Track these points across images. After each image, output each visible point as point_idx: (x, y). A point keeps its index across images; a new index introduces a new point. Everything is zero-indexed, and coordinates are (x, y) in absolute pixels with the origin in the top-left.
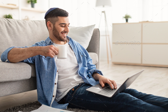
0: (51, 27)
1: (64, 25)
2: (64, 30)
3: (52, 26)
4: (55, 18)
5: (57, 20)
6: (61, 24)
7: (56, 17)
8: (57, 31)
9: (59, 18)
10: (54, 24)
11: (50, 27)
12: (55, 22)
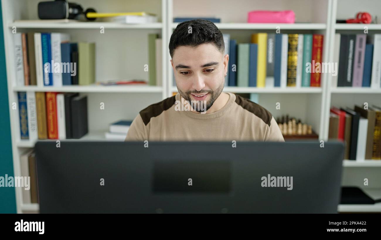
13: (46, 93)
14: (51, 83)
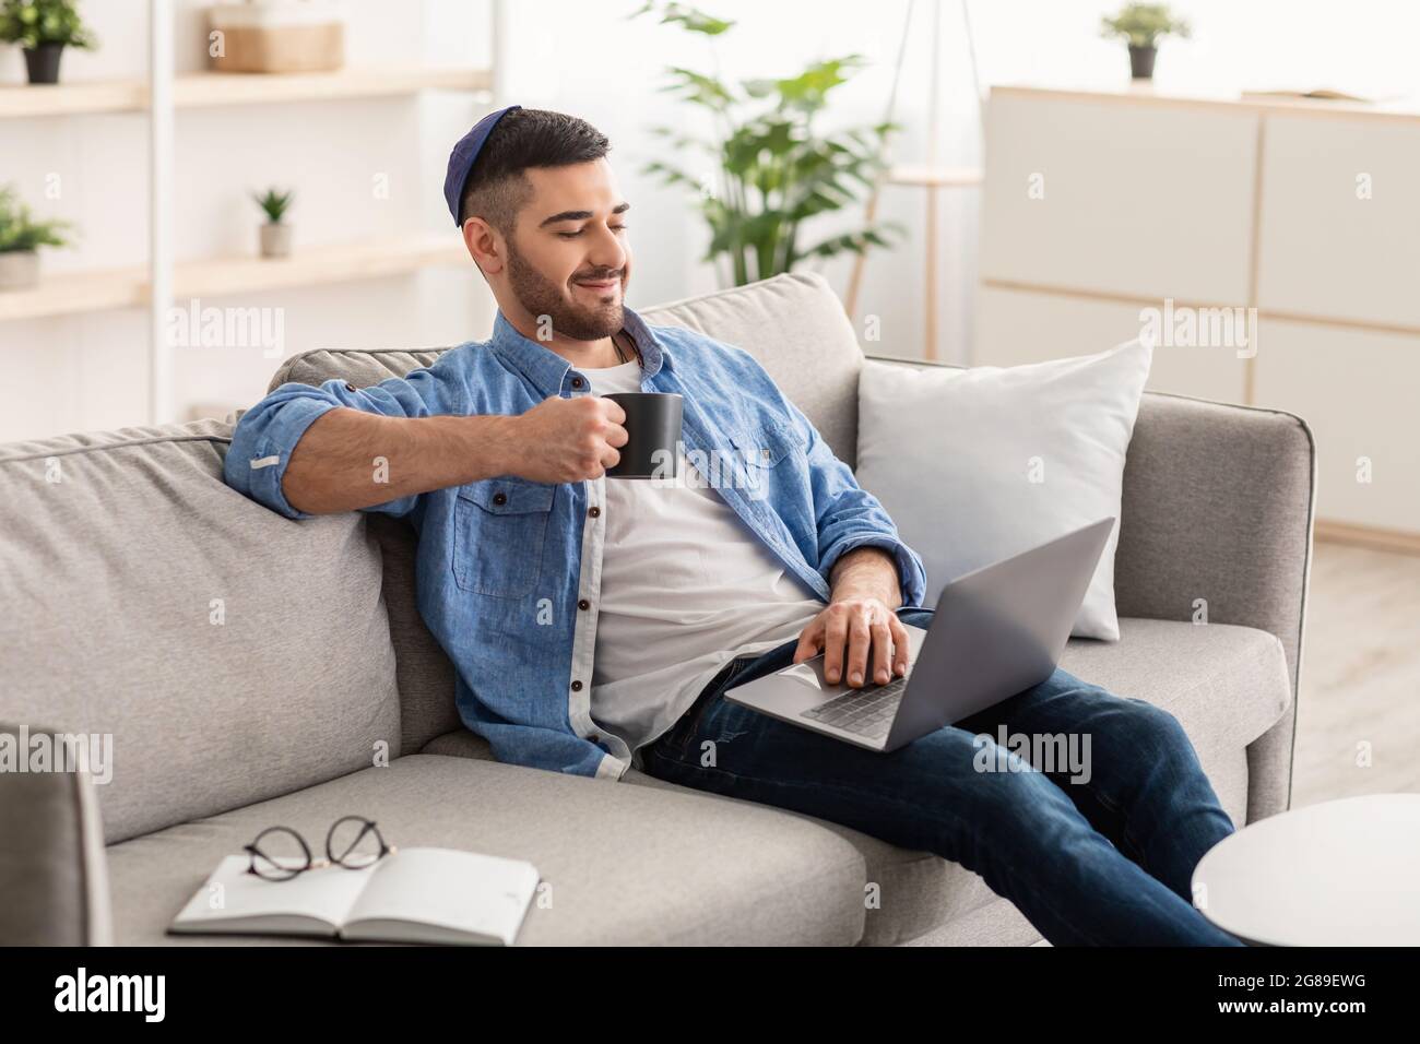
0: (494, 254)
1: (577, 225)
2: (588, 261)
3: (499, 244)
4: (509, 188)
5: (525, 200)
6: (552, 220)
7: (511, 177)
8: (539, 279)
9: (536, 176)
10: (509, 231)
11: (488, 256)
12: (515, 211)
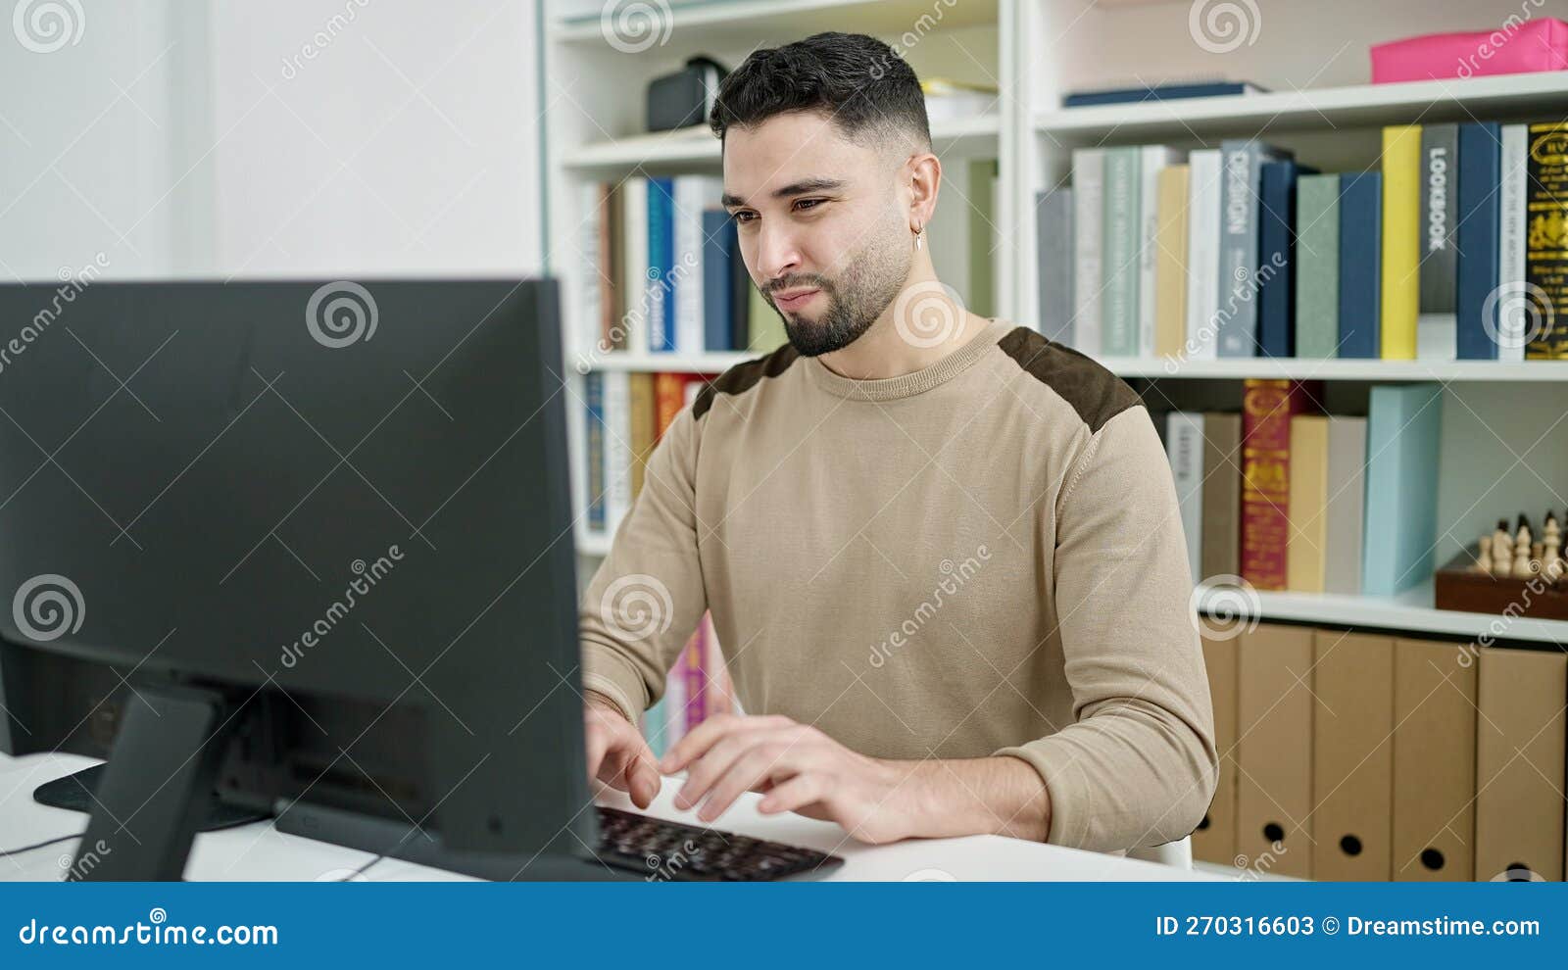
13: (655, 376)
14: (669, 344)
